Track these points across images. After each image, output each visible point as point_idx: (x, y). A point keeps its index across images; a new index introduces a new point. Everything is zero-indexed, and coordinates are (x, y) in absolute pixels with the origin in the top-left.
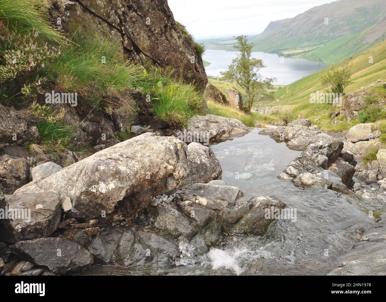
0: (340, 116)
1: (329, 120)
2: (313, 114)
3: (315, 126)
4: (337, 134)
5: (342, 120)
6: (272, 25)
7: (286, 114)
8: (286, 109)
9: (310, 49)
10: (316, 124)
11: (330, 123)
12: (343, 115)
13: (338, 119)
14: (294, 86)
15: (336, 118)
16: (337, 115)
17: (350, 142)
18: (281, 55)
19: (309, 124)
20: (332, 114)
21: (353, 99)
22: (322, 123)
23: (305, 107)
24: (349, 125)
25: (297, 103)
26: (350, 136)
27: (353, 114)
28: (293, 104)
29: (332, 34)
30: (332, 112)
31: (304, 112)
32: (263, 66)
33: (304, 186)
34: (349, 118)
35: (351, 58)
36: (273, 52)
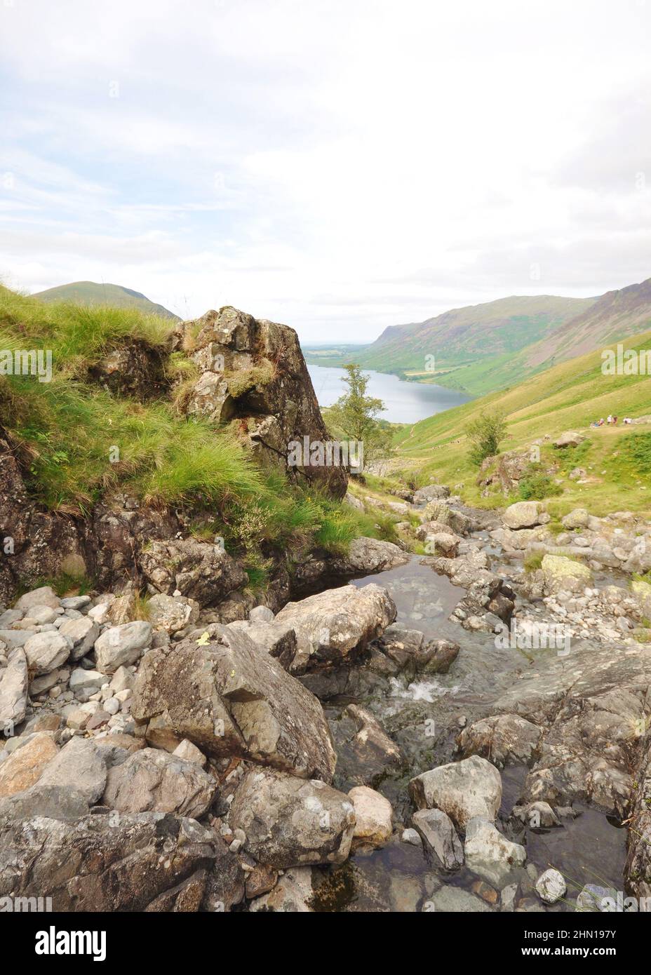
0: (493, 485)
1: (476, 490)
2: (452, 477)
3: (457, 497)
4: (489, 512)
5: (495, 491)
6: (390, 331)
7: (412, 474)
8: (412, 464)
9: (447, 371)
10: (457, 493)
11: (478, 494)
12: (497, 483)
13: (490, 490)
14: (423, 425)
15: (487, 488)
16: (488, 484)
17: (508, 531)
18: (403, 378)
19: (447, 493)
20: (480, 482)
21: (511, 463)
22: (467, 493)
23: (441, 465)
24: (506, 500)
25: (427, 454)
26: (507, 519)
27: (512, 484)
28: (422, 456)
29: (478, 351)
30: (481, 479)
31: (439, 473)
32: (383, 409)
33: (471, 629)
34: (506, 490)
35: (508, 389)
36: (391, 373)
